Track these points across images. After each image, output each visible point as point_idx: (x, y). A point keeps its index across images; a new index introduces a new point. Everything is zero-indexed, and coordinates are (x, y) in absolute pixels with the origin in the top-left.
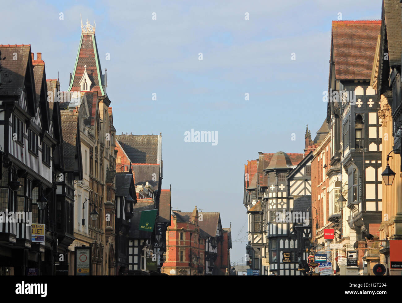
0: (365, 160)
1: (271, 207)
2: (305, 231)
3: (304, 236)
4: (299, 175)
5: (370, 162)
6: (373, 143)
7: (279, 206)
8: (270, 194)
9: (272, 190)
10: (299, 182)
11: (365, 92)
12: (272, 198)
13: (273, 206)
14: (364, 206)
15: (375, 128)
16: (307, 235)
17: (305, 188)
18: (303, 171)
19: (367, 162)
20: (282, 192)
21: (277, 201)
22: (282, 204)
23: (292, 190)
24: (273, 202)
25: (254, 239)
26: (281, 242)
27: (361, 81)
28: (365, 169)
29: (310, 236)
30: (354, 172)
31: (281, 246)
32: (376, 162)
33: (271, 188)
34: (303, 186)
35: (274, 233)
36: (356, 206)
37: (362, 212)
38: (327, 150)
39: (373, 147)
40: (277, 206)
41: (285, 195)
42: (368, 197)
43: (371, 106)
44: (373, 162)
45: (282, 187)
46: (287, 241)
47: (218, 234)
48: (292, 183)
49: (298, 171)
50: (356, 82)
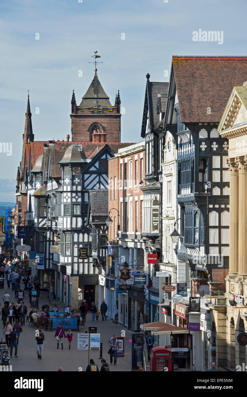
0: (209, 204)
1: (65, 201)
2: (102, 227)
3: (101, 232)
4: (93, 169)
5: (214, 206)
6: (216, 187)
7: (74, 200)
8: (65, 188)
9: (67, 183)
10: (94, 176)
11: (209, 135)
12: (67, 192)
13: (67, 200)
14: (207, 251)
15: (219, 172)
16: (104, 232)
17: (100, 182)
18: (97, 165)
19: (211, 206)
20: (77, 185)
21: (71, 195)
22: (77, 197)
23: (86, 184)
24: (67, 195)
26: (76, 235)
27: (205, 124)
28: (209, 213)
29: (107, 232)
30: (195, 215)
31: (76, 240)
32: (220, 206)
33: (65, 181)
34: (97, 179)
35: (69, 227)
36: (198, 249)
38: (135, 159)
39: (216, 191)
40: (71, 200)
41: (79, 188)
42: (211, 242)
43: (215, 149)
44: (217, 206)
45: (77, 180)
46: (81, 235)
48: (86, 176)
49: (92, 164)
50: (200, 124)
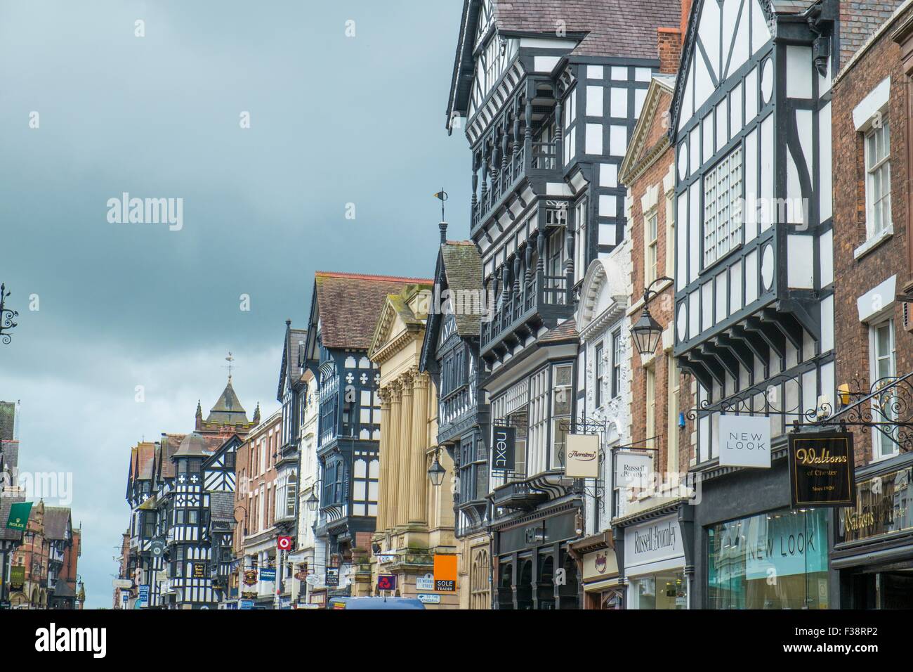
0: (355, 451)
1: (178, 505)
2: (225, 537)
3: (223, 544)
4: (216, 465)
5: (361, 453)
6: (365, 430)
7: (190, 504)
8: (179, 488)
9: (182, 482)
10: (217, 474)
11: (357, 364)
12: (181, 493)
13: (181, 504)
14: (350, 510)
15: (368, 411)
16: (227, 543)
17: (224, 482)
18: (222, 459)
19: (357, 453)
20: (194, 485)
21: (187, 497)
22: (194, 501)
23: (206, 484)
24: (181, 498)
25: (143, 546)
26: (190, 550)
27: (353, 351)
28: (354, 462)
29: (230, 544)
30: (338, 466)
31: (190, 557)
32: (368, 454)
33: (180, 479)
34: (221, 479)
35: (181, 539)
36: (339, 509)
37: (348, 517)
38: (270, 435)
39: (364, 435)
40: (186, 504)
41: (197, 489)
42: (356, 498)
43: (364, 382)
44: (364, 453)
45: (194, 479)
46: (197, 550)
47: (66, 537)
48: (207, 474)
49: (216, 458)
50: (347, 350)
